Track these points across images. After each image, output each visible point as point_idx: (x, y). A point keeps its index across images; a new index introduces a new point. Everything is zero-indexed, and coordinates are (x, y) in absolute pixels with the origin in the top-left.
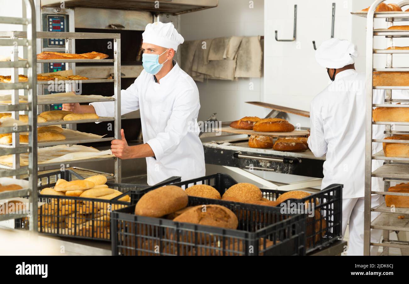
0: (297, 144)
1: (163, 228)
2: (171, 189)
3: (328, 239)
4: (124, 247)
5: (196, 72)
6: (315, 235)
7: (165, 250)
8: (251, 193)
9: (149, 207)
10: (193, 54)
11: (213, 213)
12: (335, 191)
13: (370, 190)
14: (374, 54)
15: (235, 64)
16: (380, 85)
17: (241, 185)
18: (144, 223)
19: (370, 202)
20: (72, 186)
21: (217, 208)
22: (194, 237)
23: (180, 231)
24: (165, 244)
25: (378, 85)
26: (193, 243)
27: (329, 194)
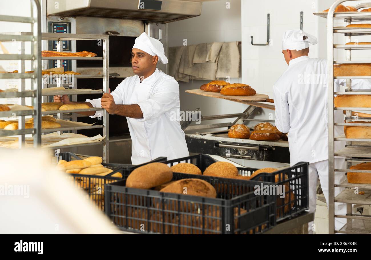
0: (271, 134)
1: (151, 198)
2: (158, 165)
3: (296, 210)
4: (116, 216)
5: (183, 74)
6: (285, 206)
7: (152, 218)
8: (228, 169)
9: (138, 180)
10: (180, 58)
11: (194, 185)
12: (302, 168)
13: (333, 168)
14: (334, 49)
15: (216, 66)
16: (340, 75)
17: (219, 163)
18: (134, 194)
19: (333, 179)
20: (72, 165)
21: (197, 181)
22: (177, 206)
23: (165, 200)
24: (152, 213)
25: (338, 76)
26: (176, 210)
27: (296, 170)
